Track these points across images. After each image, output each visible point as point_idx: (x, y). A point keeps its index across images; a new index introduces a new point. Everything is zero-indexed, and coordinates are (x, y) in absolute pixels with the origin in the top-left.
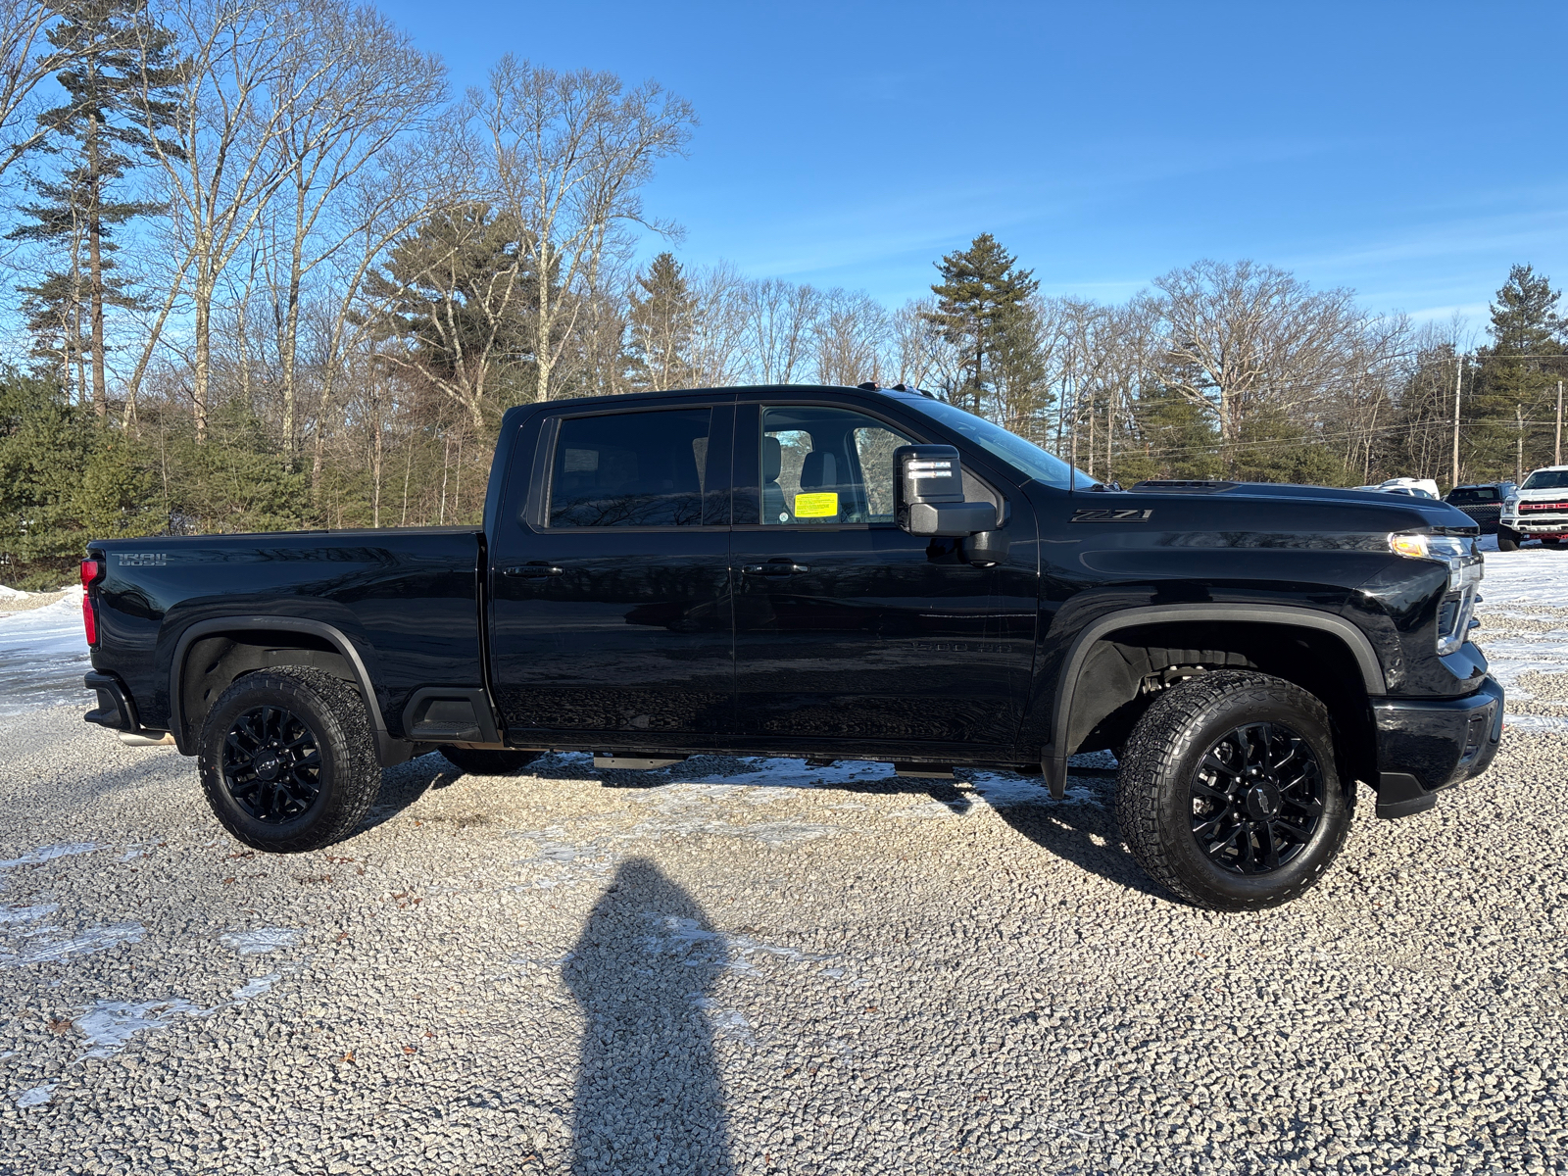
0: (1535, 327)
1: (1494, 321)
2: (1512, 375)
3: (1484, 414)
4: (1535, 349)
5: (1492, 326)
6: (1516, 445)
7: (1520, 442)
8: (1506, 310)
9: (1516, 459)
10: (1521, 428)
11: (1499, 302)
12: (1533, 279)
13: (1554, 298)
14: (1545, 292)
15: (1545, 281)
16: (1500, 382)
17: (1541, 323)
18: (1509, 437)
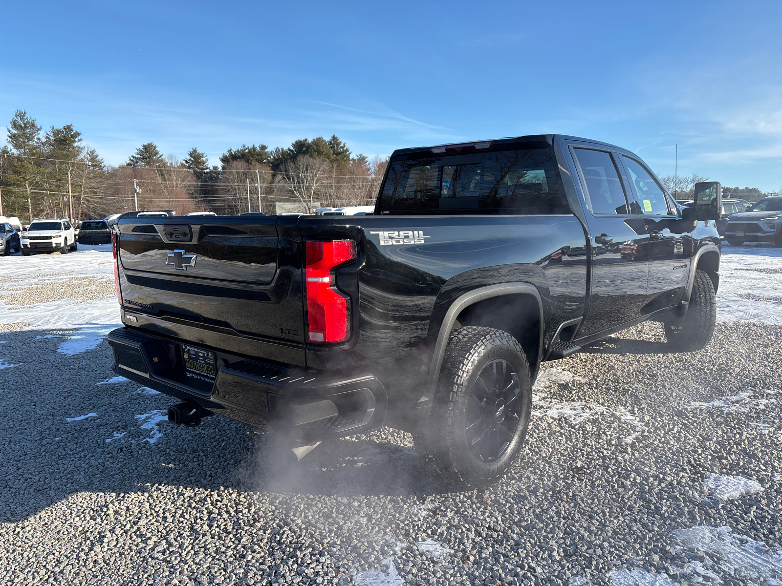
0: (31, 143)
1: (10, 137)
2: (23, 166)
3: (10, 185)
4: (33, 154)
5: (9, 139)
6: (28, 202)
7: (29, 201)
8: (16, 132)
9: (28, 209)
10: (29, 193)
11: (12, 128)
12: (27, 118)
13: (39, 129)
14: (33, 125)
15: (34, 121)
16: (17, 169)
17: (33, 141)
18: (24, 197)
